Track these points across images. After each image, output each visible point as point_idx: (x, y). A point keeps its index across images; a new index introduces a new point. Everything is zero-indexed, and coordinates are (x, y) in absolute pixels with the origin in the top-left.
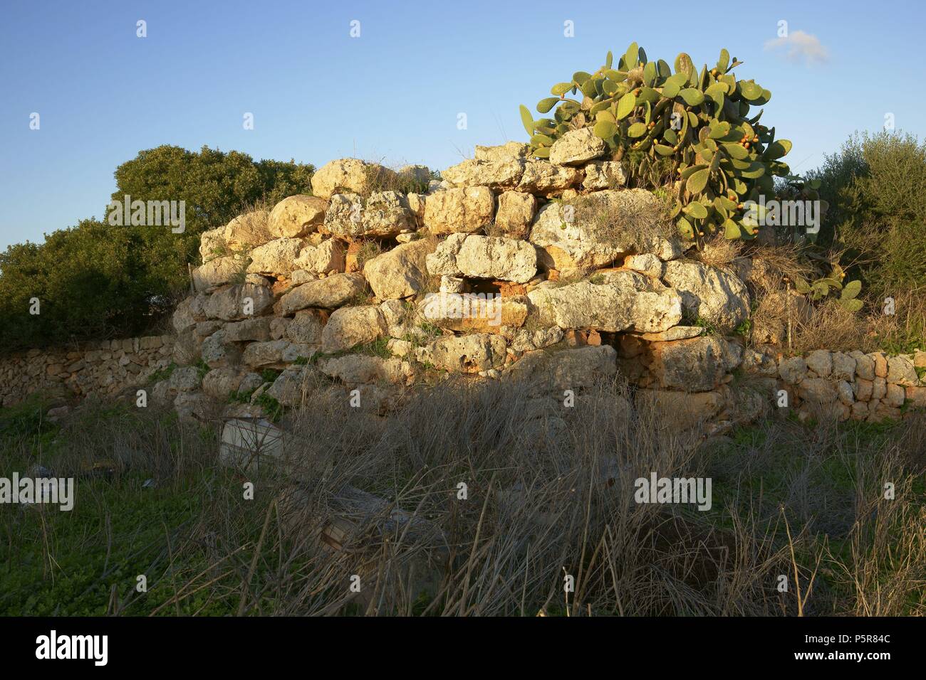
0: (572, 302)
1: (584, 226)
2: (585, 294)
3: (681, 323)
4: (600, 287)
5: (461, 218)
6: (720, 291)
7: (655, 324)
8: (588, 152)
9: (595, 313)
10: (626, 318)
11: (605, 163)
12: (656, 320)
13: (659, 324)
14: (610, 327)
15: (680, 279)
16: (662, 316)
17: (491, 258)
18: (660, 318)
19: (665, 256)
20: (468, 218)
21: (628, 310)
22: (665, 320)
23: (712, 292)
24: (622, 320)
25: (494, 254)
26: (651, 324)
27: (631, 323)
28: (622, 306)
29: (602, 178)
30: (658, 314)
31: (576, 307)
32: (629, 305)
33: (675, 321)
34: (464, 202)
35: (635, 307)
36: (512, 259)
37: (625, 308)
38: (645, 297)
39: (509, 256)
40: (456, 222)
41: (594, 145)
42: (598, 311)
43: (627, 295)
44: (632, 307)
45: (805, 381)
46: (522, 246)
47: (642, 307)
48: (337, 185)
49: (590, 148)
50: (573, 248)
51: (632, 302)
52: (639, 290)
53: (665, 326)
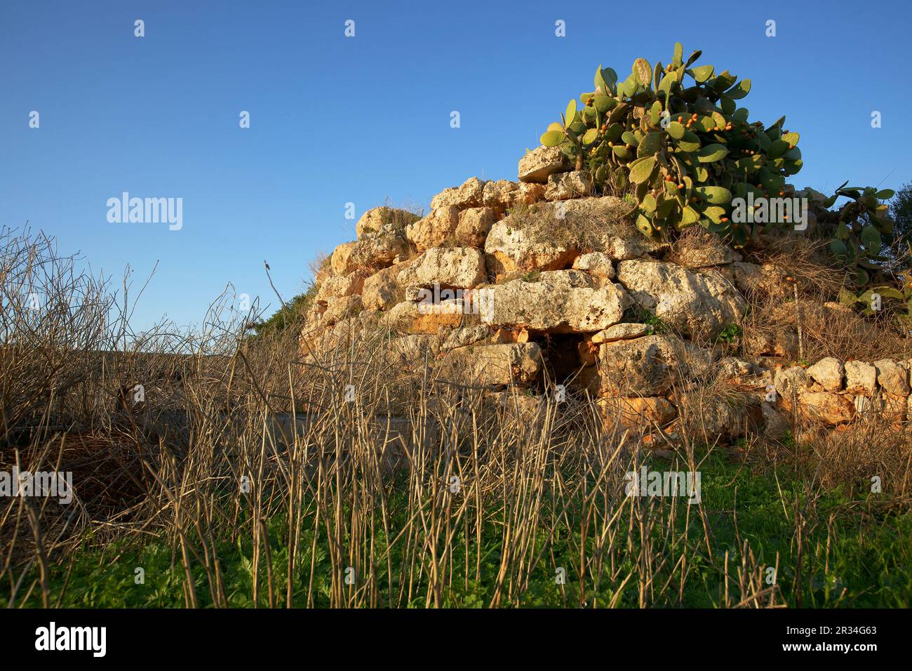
0: (499, 299)
1: (526, 229)
2: (515, 291)
3: (623, 320)
4: (531, 285)
5: (428, 235)
6: (687, 290)
7: (591, 322)
8: (541, 163)
9: (521, 309)
10: (556, 315)
11: (565, 174)
12: (592, 317)
13: (596, 322)
14: (538, 324)
15: (636, 277)
16: (599, 313)
17: (439, 265)
18: (597, 314)
19: (618, 255)
20: (434, 235)
21: (560, 306)
22: (603, 317)
23: (676, 291)
24: (551, 317)
25: (443, 262)
26: (587, 321)
27: (562, 320)
28: (553, 302)
29: (561, 187)
30: (594, 310)
31: (502, 304)
32: (560, 301)
33: (614, 318)
34: (431, 222)
35: (568, 304)
36: (458, 265)
37: (556, 305)
38: (580, 293)
39: (454, 262)
40: (425, 240)
41: (548, 156)
42: (525, 308)
43: (558, 292)
44: (565, 303)
45: (805, 395)
46: (466, 252)
47: (577, 303)
48: (364, 227)
49: (544, 160)
50: (514, 250)
51: (565, 299)
52: (573, 286)
53: (604, 323)
